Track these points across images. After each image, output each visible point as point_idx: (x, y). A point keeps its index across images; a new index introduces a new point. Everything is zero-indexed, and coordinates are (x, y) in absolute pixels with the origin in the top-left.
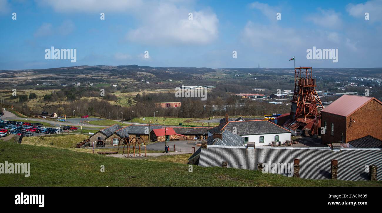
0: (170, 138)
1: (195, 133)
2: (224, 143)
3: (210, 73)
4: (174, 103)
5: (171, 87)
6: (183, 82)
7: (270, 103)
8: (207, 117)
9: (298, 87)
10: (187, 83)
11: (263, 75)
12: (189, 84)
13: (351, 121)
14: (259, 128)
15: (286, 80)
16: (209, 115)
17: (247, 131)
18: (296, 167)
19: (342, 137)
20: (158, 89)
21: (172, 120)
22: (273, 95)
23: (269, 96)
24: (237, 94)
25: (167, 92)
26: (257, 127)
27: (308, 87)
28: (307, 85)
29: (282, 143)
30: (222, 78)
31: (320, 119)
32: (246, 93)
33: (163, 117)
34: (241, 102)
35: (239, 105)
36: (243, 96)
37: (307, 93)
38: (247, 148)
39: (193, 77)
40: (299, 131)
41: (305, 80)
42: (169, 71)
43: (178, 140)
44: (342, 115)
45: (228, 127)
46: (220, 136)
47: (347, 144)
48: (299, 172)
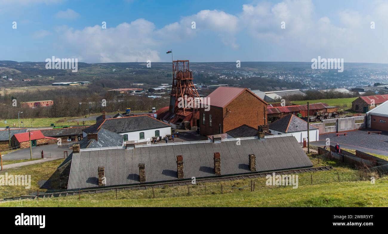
0: (38, 143)
1: (68, 134)
2: (100, 145)
3: (85, 68)
4: (44, 101)
5: (41, 84)
6: (55, 78)
7: (149, 97)
8: (83, 115)
9: (176, 80)
10: (59, 79)
11: (141, 70)
12: (63, 80)
13: (227, 112)
14: (139, 124)
15: (164, 75)
16: (85, 113)
17: (126, 128)
18: (179, 164)
19: (220, 127)
20: (25, 86)
21: (43, 120)
22: (151, 89)
23: (148, 90)
24: (115, 90)
25: (36, 89)
26: (137, 123)
27: (186, 80)
28: (185, 78)
29: (162, 138)
30: (99, 73)
31: (198, 111)
32: (124, 88)
33: (31, 118)
34: (118, 97)
35: (117, 100)
36: (121, 91)
37: (185, 86)
38: (126, 149)
39: (66, 72)
40: (179, 125)
41: (183, 73)
42: (37, 66)
43: (47, 144)
44: (219, 106)
45: (105, 125)
46: (95, 137)
47: (225, 135)
48: (183, 169)
